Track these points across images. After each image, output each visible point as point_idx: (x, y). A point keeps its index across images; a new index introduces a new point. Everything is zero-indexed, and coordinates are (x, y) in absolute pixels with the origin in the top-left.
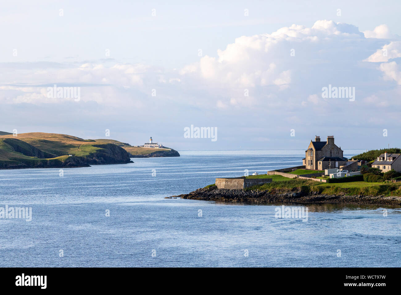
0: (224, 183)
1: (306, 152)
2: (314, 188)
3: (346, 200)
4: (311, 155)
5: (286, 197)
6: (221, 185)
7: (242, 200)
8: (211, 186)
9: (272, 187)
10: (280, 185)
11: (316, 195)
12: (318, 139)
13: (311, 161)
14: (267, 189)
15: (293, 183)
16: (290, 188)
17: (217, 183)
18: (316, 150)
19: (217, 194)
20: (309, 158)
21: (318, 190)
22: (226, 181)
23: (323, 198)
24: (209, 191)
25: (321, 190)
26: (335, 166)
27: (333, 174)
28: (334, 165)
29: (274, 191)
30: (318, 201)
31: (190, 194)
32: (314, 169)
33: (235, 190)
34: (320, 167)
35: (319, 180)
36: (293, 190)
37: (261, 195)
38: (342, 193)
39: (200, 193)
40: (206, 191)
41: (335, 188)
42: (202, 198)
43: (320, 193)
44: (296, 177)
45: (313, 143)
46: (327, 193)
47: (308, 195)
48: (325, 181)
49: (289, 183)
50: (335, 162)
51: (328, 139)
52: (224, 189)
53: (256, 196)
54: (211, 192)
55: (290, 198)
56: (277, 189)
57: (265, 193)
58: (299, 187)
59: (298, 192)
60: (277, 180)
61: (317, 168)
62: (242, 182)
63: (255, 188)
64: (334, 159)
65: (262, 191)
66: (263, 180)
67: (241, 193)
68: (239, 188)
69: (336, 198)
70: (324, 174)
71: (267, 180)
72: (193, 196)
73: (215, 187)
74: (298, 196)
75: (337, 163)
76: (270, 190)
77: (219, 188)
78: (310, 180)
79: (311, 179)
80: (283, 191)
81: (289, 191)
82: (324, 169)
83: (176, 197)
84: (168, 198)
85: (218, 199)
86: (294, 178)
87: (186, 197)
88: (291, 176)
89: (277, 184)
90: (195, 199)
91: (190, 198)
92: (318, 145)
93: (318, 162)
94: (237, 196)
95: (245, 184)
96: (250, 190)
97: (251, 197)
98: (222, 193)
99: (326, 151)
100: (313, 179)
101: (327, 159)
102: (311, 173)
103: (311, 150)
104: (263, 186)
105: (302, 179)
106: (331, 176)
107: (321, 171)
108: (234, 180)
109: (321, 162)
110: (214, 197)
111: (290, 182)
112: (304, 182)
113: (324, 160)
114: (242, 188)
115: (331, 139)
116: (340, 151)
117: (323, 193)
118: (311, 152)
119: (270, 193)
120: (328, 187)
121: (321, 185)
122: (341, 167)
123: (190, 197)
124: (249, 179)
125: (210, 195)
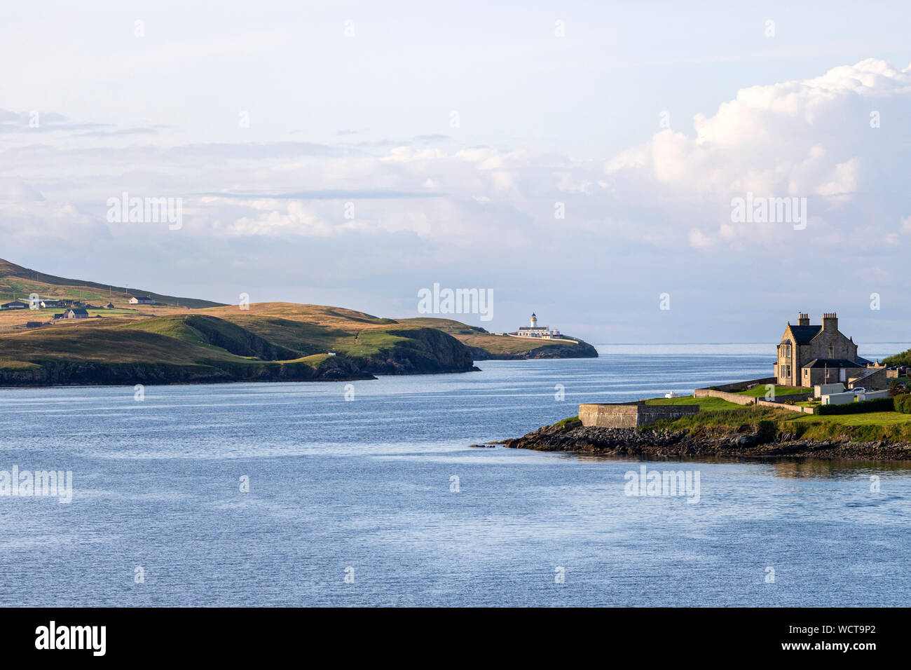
0: (596, 414)
1: (778, 347)
2: (785, 426)
3: (851, 452)
4: (787, 354)
5: (725, 445)
6: (590, 417)
7: (630, 451)
8: (568, 422)
9: (697, 424)
10: (716, 419)
11: (789, 440)
12: (804, 320)
13: (788, 367)
14: (687, 428)
15: (742, 415)
16: (736, 426)
17: (582, 415)
18: (799, 343)
19: (580, 439)
20: (783, 361)
21: (794, 431)
22: (600, 411)
23: (803, 448)
24: (564, 433)
25: (801, 430)
26: (839, 378)
27: (828, 397)
28: (836, 377)
29: (701, 432)
30: (791, 453)
31: (525, 439)
32: (794, 384)
33: (618, 429)
34: (806, 382)
35: (798, 408)
36: (741, 430)
37: (675, 440)
38: (843, 437)
39: (545, 436)
40: (557, 432)
41: (830, 425)
42: (547, 446)
43: (798, 437)
44: (752, 403)
45: (793, 328)
46: (814, 436)
47: (773, 441)
48: (810, 411)
49: (734, 414)
50: (839, 371)
51: (825, 319)
52: (595, 428)
53: (662, 444)
54: (567, 435)
55: (734, 446)
56: (708, 427)
57: (682, 436)
58: (755, 423)
59: (752, 434)
60: (709, 409)
61: (799, 382)
62: (633, 412)
63: (662, 426)
64: (835, 364)
65: (676, 432)
66: (680, 408)
67: (631, 436)
68: (627, 426)
69: (831, 447)
70: (812, 396)
71: (689, 409)
72: (529, 443)
73: (579, 424)
74: (751, 443)
75: (843, 372)
76: (692, 430)
77: (586, 424)
78: (780, 408)
79: (782, 405)
80: (721, 432)
81: (732, 432)
82: (813, 384)
83: (492, 445)
84: (477, 446)
85: (579, 448)
86: (747, 405)
87: (513, 444)
88: (742, 400)
89: (709, 416)
90: (532, 448)
91: (525, 447)
92: (803, 333)
93: (803, 369)
94: (622, 443)
95: (641, 416)
96: (651, 430)
97: (652, 445)
98: (590, 437)
99: (820, 346)
100: (786, 406)
101: (820, 364)
102: (787, 393)
103: (788, 343)
104: (680, 421)
105: (765, 406)
106: (825, 400)
107: (807, 389)
108: (617, 408)
109: (809, 370)
110: (572, 445)
111: (737, 413)
112: (765, 412)
113: (814, 366)
114: (635, 425)
115: (831, 320)
116: (850, 345)
117: (804, 436)
118: (788, 348)
119: (693, 436)
120: (816, 424)
121: (800, 420)
122: (851, 380)
123: (522, 443)
124: (649, 407)
125: (566, 439)
